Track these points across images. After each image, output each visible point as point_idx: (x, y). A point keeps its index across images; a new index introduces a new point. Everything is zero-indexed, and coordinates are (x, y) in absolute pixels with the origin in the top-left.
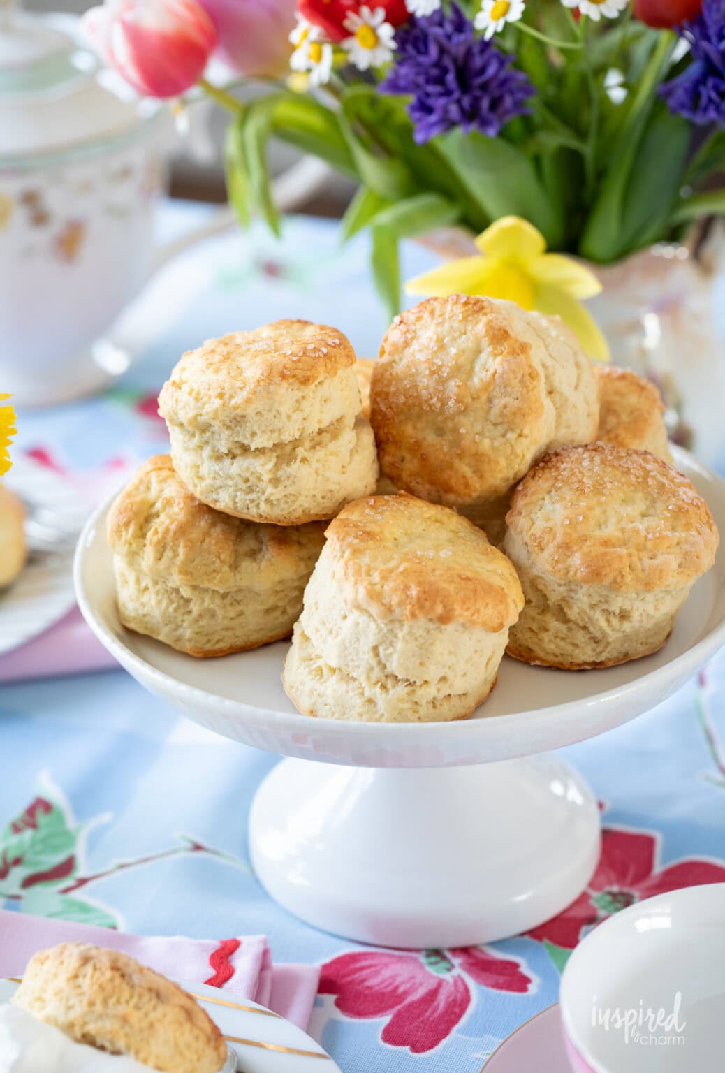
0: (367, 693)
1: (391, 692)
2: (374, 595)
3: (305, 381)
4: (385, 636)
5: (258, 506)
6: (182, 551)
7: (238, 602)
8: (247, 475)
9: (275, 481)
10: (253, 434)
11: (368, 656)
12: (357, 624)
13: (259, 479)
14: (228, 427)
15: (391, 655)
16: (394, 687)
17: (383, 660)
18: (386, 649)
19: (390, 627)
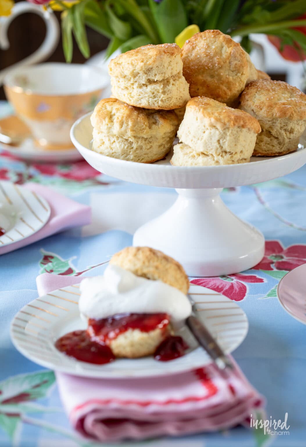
0: (216, 159)
1: (225, 157)
2: (218, 120)
3: (172, 54)
4: (222, 135)
5: (158, 103)
6: (130, 123)
7: (150, 142)
8: (152, 91)
9: (164, 93)
10: (155, 75)
11: (216, 144)
12: (210, 133)
13: (158, 92)
14: (146, 73)
15: (225, 142)
16: (225, 155)
17: (222, 145)
18: (223, 140)
19: (224, 131)
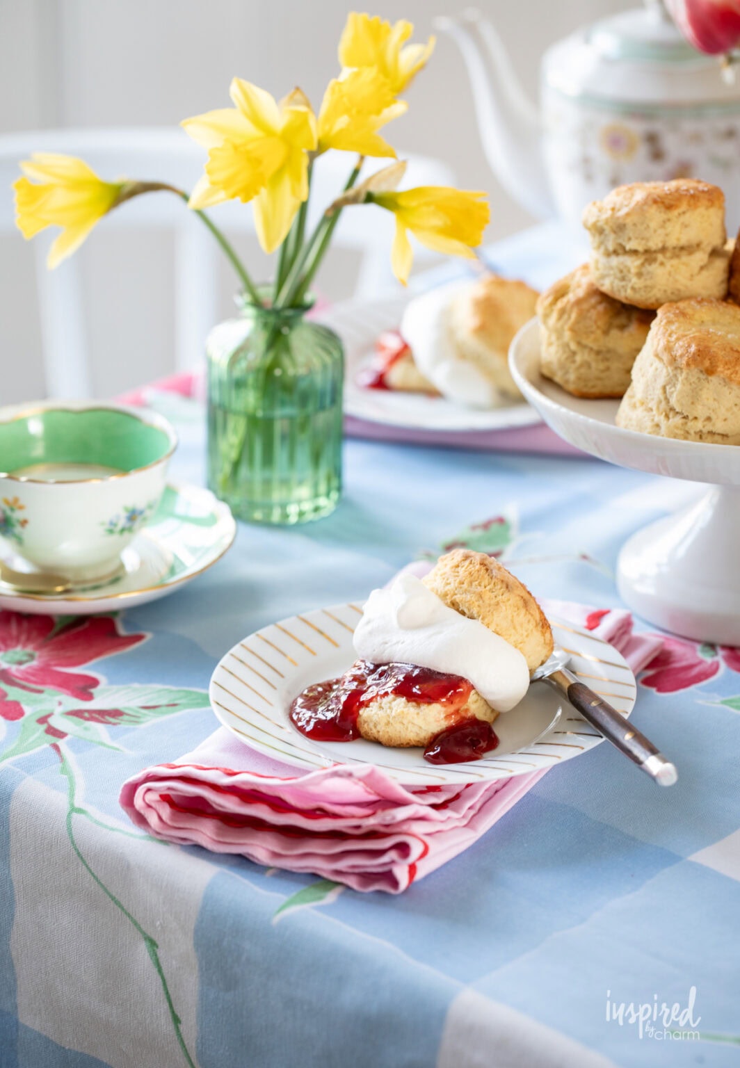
0: (656, 419)
1: (671, 420)
2: (668, 348)
3: (669, 207)
4: (671, 379)
5: (626, 291)
6: (574, 316)
7: (607, 359)
8: (622, 267)
9: (639, 275)
10: (630, 239)
11: (659, 392)
12: (657, 369)
13: (629, 271)
14: (615, 232)
15: (672, 393)
16: (673, 417)
17: (668, 396)
18: (670, 388)
19: (675, 372)
